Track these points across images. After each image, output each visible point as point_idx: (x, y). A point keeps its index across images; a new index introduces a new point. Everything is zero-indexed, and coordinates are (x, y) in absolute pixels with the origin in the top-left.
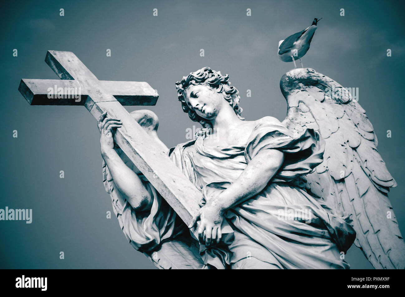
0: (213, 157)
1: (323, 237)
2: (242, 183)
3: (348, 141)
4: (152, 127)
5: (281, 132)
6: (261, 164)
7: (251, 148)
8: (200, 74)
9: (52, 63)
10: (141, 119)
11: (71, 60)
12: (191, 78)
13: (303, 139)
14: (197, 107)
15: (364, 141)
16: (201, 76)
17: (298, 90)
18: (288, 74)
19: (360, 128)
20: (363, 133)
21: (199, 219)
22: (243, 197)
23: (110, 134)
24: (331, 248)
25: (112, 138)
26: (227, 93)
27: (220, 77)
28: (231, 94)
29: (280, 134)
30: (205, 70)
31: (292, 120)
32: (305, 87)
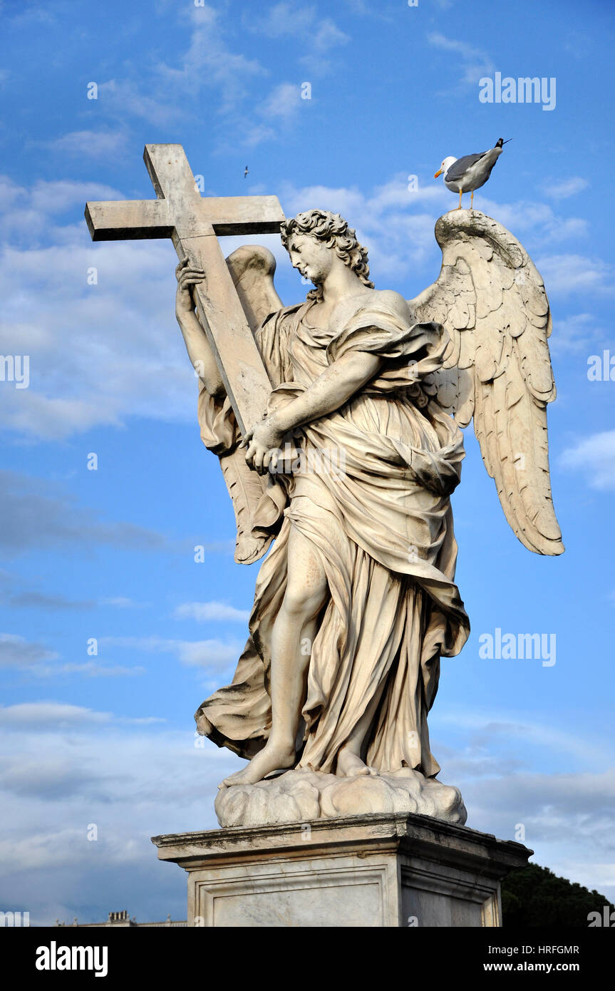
0: (304, 343)
1: (404, 479)
2: (308, 399)
3: (509, 326)
4: (264, 271)
5: (380, 327)
6: (337, 374)
7: (334, 347)
8: (305, 221)
9: (148, 164)
10: (251, 259)
11: (173, 161)
12: (294, 224)
13: (408, 339)
14: (298, 266)
15: (530, 328)
16: (306, 223)
17: (457, 241)
18: (444, 218)
19: (529, 308)
20: (531, 316)
21: (251, 438)
22: (307, 418)
23: (186, 292)
24: (415, 493)
25: (189, 297)
26: (341, 250)
27: (332, 227)
28: (347, 251)
29: (378, 330)
30: (314, 215)
31: (441, 287)
32: (469, 237)
